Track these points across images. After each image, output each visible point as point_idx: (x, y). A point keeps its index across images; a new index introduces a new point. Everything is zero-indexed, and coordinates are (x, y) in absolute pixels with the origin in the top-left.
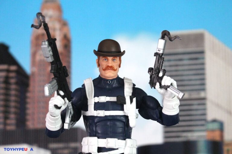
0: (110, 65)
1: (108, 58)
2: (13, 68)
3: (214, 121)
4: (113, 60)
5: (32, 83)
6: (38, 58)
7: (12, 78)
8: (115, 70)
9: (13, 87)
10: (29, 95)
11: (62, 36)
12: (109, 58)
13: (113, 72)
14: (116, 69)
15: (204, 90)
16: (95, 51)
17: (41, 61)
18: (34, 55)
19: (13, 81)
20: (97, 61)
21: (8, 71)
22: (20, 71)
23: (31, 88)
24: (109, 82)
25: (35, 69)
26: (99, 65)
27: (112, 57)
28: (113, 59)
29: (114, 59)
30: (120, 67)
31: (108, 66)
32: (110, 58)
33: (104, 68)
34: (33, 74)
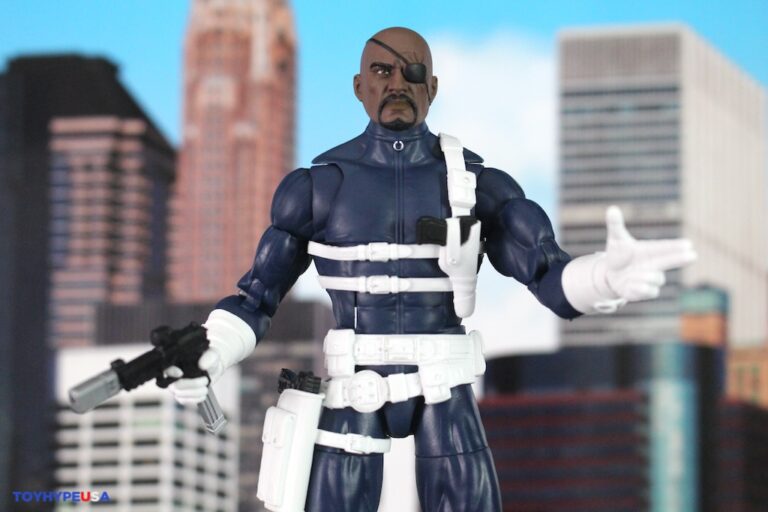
3: (704, 288)
15: (675, 197)
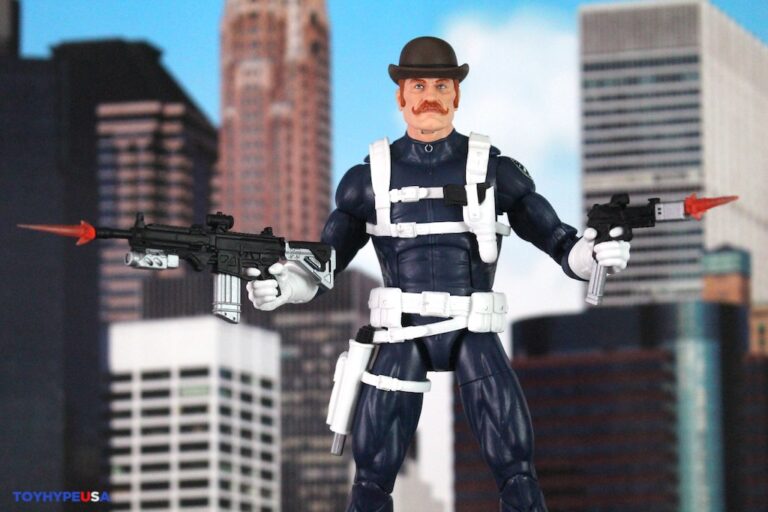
0: (431, 99)
1: (424, 82)
2: (175, 109)
3: (725, 249)
4: (439, 87)
5: (224, 150)
6: (240, 81)
7: (172, 136)
8: (444, 112)
9: (175, 161)
10: (216, 182)
11: (305, 19)
12: (427, 80)
13: (438, 116)
14: (445, 108)
15: (697, 163)
16: (392, 67)
17: (248, 88)
18: (229, 72)
19: (174, 144)
20: (399, 95)
21: (160, 117)
22: (193, 118)
23: (222, 164)
24: (429, 149)
25: (232, 112)
26: (403, 104)
27: (435, 80)
28: (440, 83)
29: (441, 86)
30: (456, 105)
31: (426, 102)
32: (431, 82)
33: (416, 109)
34: (228, 124)
